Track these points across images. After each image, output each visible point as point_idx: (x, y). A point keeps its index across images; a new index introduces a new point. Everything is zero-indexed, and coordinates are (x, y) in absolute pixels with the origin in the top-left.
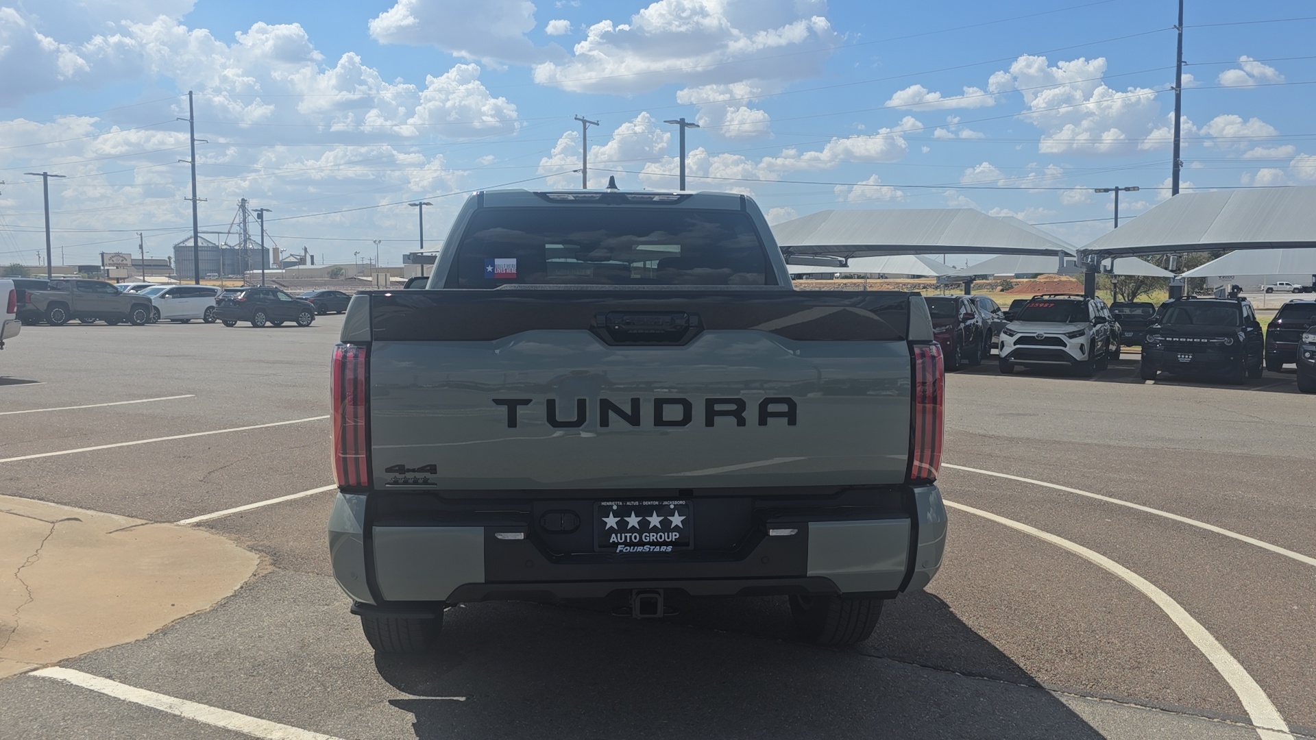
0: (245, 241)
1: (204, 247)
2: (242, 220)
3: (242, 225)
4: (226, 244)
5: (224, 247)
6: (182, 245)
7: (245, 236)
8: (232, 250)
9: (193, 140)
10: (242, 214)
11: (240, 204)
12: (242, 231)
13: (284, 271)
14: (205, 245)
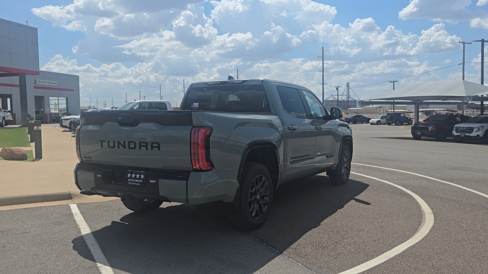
0: (348, 98)
1: (334, 100)
2: (347, 90)
3: (347, 92)
4: (341, 99)
5: (341, 100)
6: (327, 100)
7: (348, 96)
8: (344, 101)
9: (323, 64)
10: (347, 88)
11: (347, 85)
12: (347, 94)
13: (361, 108)
14: (335, 99)
